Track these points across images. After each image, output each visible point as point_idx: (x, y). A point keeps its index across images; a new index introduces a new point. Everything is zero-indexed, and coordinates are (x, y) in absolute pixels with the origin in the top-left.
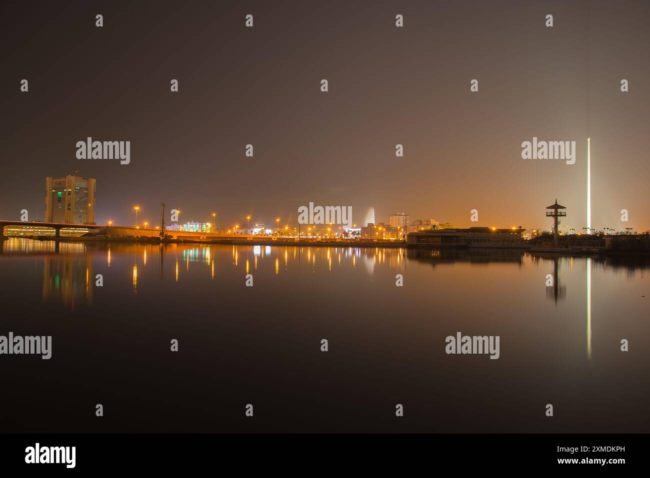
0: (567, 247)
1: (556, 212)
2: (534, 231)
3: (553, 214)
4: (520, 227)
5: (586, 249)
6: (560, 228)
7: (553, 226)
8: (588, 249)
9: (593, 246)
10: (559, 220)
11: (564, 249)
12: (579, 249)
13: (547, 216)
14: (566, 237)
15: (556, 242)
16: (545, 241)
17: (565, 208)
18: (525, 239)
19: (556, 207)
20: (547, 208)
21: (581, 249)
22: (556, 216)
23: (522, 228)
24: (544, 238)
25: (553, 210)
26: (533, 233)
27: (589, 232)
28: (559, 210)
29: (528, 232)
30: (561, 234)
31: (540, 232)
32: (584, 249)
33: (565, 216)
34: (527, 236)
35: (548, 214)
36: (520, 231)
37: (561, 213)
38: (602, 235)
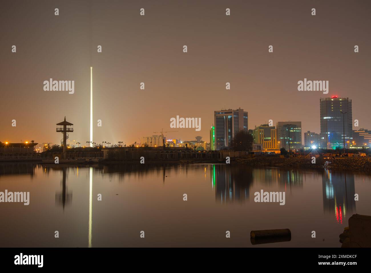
0: (73, 158)
1: (65, 128)
2: (46, 145)
3: (63, 130)
4: (33, 141)
5: (89, 160)
6: (68, 142)
7: (62, 141)
8: (90, 160)
9: (94, 157)
10: (67, 135)
11: (71, 160)
12: (83, 160)
13: (57, 131)
14: (73, 150)
15: (65, 155)
16: (55, 154)
17: (72, 125)
18: (38, 152)
19: (65, 123)
20: (57, 124)
21: (85, 160)
22: (65, 131)
23: (34, 142)
24: (55, 151)
25: (62, 127)
26: (44, 147)
27: (91, 145)
28: (68, 127)
29: (40, 146)
30: (69, 147)
31: (51, 145)
32: (87, 160)
33: (72, 131)
34: (39, 149)
35: (58, 130)
36: (33, 145)
37: (69, 129)
38: (101, 147)
